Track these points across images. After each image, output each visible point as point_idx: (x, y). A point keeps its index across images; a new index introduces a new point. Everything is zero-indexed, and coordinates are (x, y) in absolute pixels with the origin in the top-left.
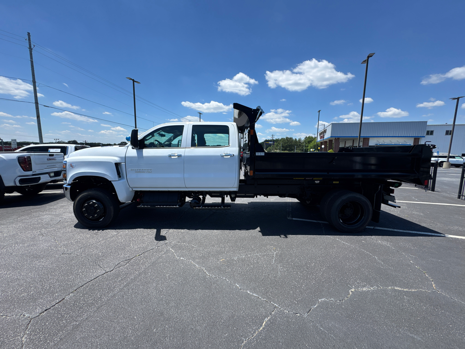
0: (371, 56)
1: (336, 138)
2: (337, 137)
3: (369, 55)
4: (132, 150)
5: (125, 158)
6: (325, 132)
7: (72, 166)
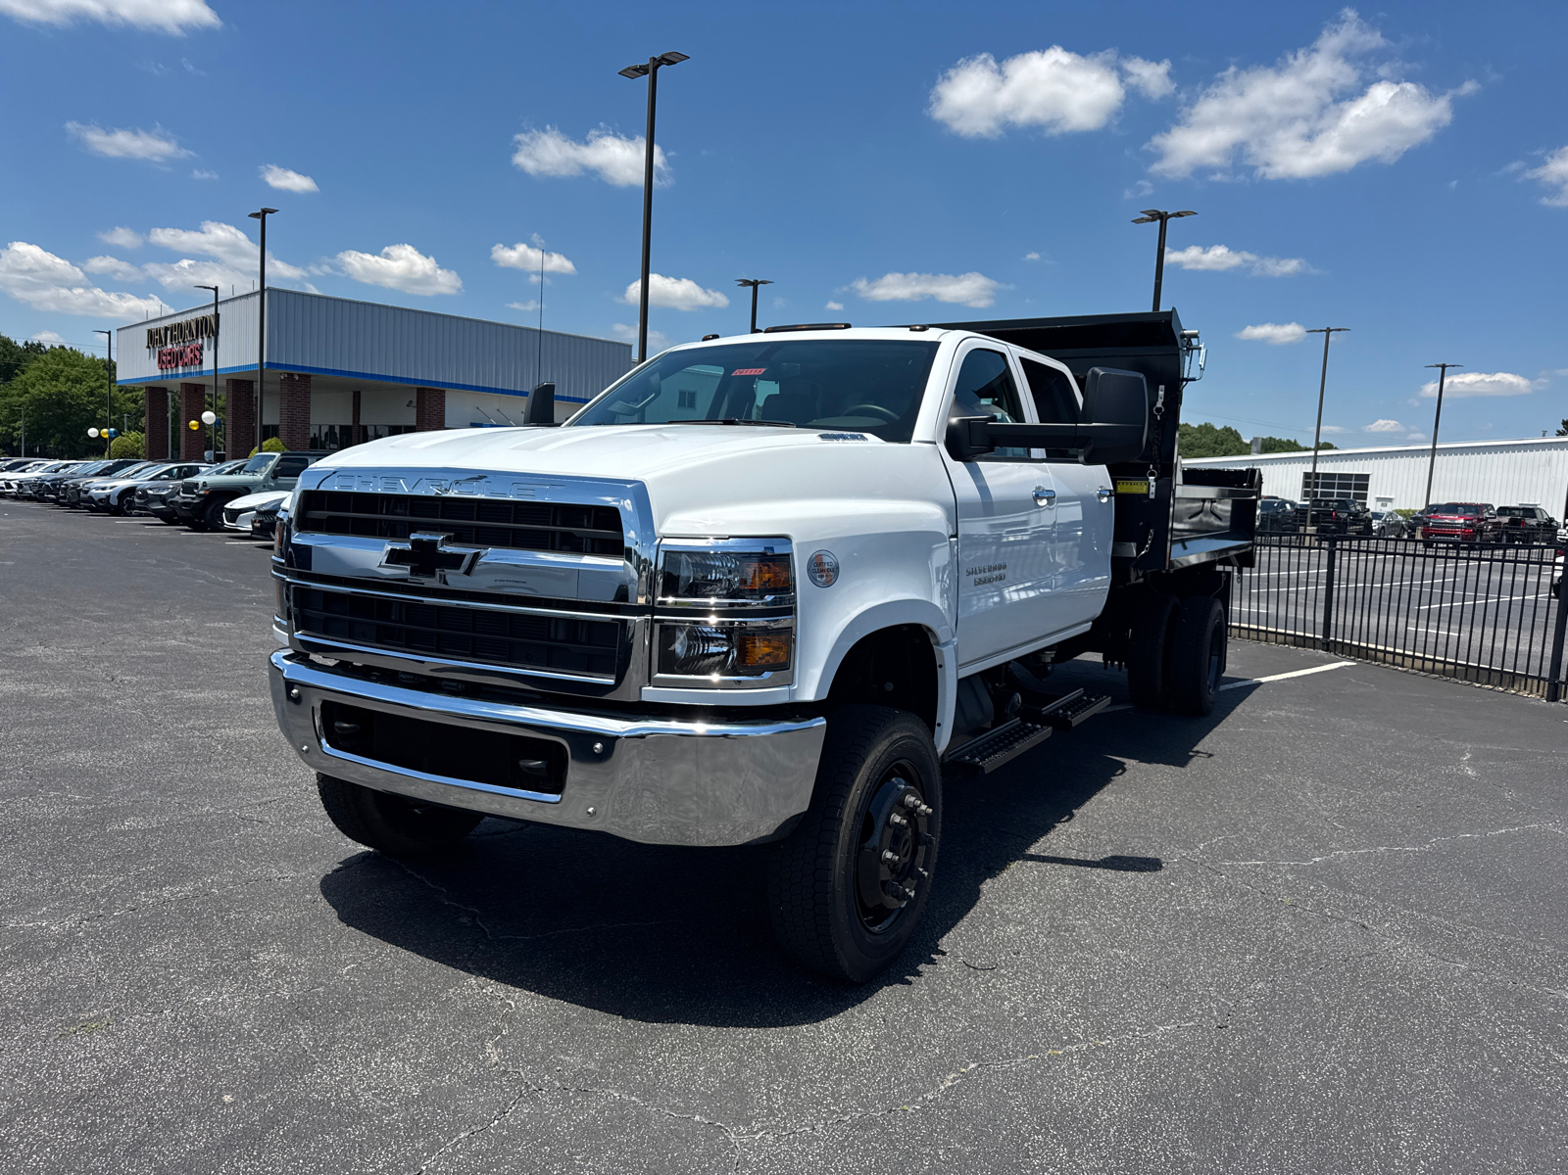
0: (671, 63)
1: (291, 375)
2: (303, 368)
3: (667, 57)
4: (959, 468)
5: (956, 511)
6: (209, 328)
7: (824, 572)
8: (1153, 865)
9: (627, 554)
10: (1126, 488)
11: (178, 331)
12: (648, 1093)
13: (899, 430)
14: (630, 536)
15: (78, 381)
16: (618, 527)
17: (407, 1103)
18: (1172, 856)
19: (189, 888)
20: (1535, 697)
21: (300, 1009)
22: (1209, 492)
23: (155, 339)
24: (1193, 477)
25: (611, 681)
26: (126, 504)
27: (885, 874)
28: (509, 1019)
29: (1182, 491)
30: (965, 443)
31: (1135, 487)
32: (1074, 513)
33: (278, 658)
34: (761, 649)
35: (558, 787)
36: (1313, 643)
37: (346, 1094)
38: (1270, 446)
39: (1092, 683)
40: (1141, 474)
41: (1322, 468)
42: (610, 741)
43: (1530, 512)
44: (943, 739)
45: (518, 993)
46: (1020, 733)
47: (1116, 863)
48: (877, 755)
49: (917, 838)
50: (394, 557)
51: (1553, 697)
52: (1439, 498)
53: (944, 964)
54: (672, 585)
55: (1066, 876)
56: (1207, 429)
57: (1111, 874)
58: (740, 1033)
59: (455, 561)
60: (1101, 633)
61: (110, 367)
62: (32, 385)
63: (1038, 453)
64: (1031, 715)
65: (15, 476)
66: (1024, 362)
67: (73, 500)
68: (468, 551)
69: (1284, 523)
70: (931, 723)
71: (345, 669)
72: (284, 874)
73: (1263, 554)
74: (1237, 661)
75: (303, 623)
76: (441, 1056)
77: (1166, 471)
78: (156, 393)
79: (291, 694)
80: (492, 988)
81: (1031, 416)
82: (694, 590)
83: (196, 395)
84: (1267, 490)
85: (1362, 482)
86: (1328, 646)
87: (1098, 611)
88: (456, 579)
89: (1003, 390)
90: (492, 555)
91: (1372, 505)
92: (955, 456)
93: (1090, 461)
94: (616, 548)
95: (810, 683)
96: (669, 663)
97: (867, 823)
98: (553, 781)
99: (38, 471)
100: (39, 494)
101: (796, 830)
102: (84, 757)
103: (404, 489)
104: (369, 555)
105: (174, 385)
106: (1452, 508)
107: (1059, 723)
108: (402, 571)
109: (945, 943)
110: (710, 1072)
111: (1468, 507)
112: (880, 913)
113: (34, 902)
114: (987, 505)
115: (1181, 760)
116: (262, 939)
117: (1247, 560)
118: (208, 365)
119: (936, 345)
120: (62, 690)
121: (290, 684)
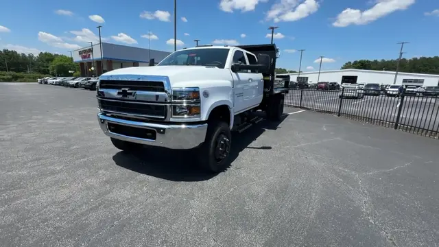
1: (108, 60)
2: (110, 59)
4: (234, 74)
5: (233, 82)
6: (91, 50)
7: (206, 94)
8: (270, 148)
9: (166, 92)
10: (266, 78)
11: (85, 52)
12: (175, 195)
13: (222, 66)
14: (166, 88)
15: (66, 61)
16: (163, 86)
17: (128, 199)
18: (273, 146)
19: (86, 159)
20: (336, 116)
21: (107, 182)
22: (281, 79)
23: (80, 53)
24: (277, 77)
25: (163, 117)
26: (76, 86)
27: (220, 153)
28: (149, 182)
29: (276, 79)
30: (235, 69)
31: (267, 78)
32: (256, 84)
33: (99, 114)
34: (194, 110)
35: (155, 139)
36: (298, 107)
37: (116, 198)
38: (291, 72)
39: (260, 115)
40: (268, 75)
41: (300, 76)
42: (164, 129)
43: (335, 83)
44: (231, 126)
45: (150, 177)
46: (246, 125)
47: (263, 148)
48: (218, 130)
49: (226, 146)
50: (119, 93)
51: (339, 116)
52: (320, 81)
53: (231, 168)
54: (175, 97)
55: (254, 151)
56: (280, 69)
57: (262, 150)
58: (193, 182)
59: (131, 94)
60: (261, 106)
61: (72, 58)
62: (56, 63)
63: (249, 71)
64: (248, 121)
65: (55, 81)
66: (247, 54)
67: (67, 85)
68: (133, 92)
69: (294, 86)
70: (229, 124)
71: (112, 116)
72: (105, 156)
73: (290, 91)
74: (285, 110)
75: (103, 107)
76: (135, 190)
77: (273, 75)
78: (82, 64)
79: (102, 121)
80: (145, 176)
81: (248, 63)
82: (180, 98)
83: (90, 64)
84: (291, 80)
85: (307, 78)
86: (301, 107)
87: (260, 102)
88: (131, 97)
89: (243, 59)
90: (138, 92)
91: (309, 82)
92: (233, 71)
93: (259, 72)
94: (163, 90)
95: (204, 117)
96: (175, 113)
97: (216, 143)
98: (154, 137)
99: (59, 79)
100: (60, 84)
101: (202, 145)
102: (66, 135)
103: (120, 79)
104: (114, 93)
105: (85, 62)
106: (322, 83)
107: (253, 123)
108: (121, 96)
109: (232, 164)
110: (187, 190)
111: (325, 83)
112: (219, 160)
113: (54, 163)
114: (240, 81)
115: (275, 129)
116: (100, 169)
117: (287, 92)
118: (91, 58)
119: (229, 50)
120: (63, 122)
121: (101, 120)
